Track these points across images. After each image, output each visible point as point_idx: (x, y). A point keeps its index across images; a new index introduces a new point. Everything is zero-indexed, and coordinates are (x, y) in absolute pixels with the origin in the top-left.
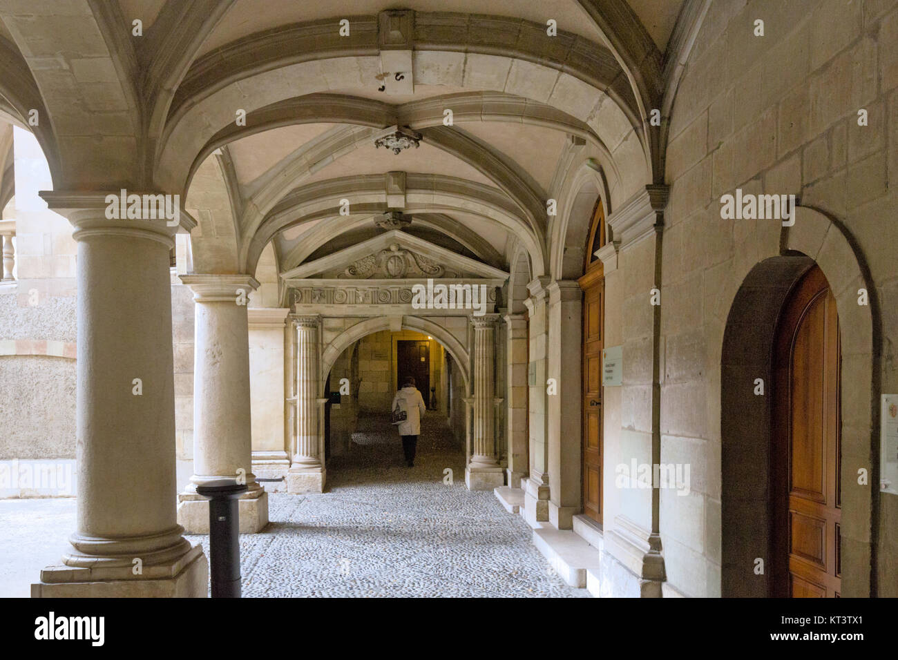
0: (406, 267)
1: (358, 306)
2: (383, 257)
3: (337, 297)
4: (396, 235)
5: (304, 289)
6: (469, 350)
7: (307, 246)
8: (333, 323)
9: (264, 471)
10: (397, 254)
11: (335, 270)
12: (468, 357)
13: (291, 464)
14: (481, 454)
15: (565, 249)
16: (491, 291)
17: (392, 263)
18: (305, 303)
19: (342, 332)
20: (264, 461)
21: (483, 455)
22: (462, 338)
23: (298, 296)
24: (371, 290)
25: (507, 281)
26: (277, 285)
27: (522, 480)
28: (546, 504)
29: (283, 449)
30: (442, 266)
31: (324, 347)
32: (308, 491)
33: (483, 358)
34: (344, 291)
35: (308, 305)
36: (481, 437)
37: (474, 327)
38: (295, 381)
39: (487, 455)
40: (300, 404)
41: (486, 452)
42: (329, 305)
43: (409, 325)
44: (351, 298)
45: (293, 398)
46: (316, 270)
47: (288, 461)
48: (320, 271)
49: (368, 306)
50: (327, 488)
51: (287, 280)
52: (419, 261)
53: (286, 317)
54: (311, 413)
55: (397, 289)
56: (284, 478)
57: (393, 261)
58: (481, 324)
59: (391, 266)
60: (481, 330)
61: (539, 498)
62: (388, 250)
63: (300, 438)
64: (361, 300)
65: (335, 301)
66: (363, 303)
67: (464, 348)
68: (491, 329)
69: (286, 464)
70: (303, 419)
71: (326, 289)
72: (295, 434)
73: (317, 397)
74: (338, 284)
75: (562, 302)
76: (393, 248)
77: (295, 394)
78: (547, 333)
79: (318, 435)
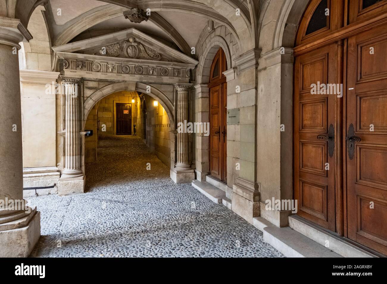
0: (139, 53)
1: (108, 74)
2: (125, 45)
3: (94, 67)
4: (133, 32)
5: (71, 60)
6: (174, 104)
7: (73, 31)
8: (91, 84)
9: (40, 181)
10: (133, 44)
11: (93, 50)
12: (174, 108)
13: (61, 175)
14: (182, 162)
15: (286, 25)
16: (187, 71)
17: (130, 49)
18: (72, 69)
19: (97, 90)
20: (40, 174)
21: (183, 163)
22: (170, 97)
23: (66, 64)
24: (117, 64)
25: (196, 66)
26: (50, 55)
27: (207, 177)
28: (258, 205)
29: (55, 165)
30: (160, 54)
31: (85, 99)
32: (74, 192)
33: (183, 108)
34: (99, 64)
35: (74, 70)
36: (182, 153)
37: (177, 91)
38: (64, 120)
39: (185, 163)
40: (67, 135)
41: (185, 161)
42: (88, 72)
43: (141, 88)
44: (104, 69)
45: (62, 131)
46: (79, 48)
47: (59, 173)
48: (82, 48)
49: (115, 75)
50: (87, 189)
51: (57, 52)
52: (147, 50)
53: (57, 78)
54: (76, 141)
55: (134, 66)
56: (55, 185)
57: (131, 48)
58: (182, 89)
59: (129, 51)
60: (182, 93)
61: (254, 201)
62: (128, 41)
63: (67, 158)
64: (110, 70)
65: (93, 70)
66: (112, 72)
67: (171, 102)
68: (187, 92)
69: (57, 175)
70: (70, 145)
71: (86, 62)
72: (64, 155)
73: (80, 130)
74: (95, 58)
75: (282, 63)
76: (131, 40)
77: (64, 129)
78: (256, 88)
79: (81, 155)
